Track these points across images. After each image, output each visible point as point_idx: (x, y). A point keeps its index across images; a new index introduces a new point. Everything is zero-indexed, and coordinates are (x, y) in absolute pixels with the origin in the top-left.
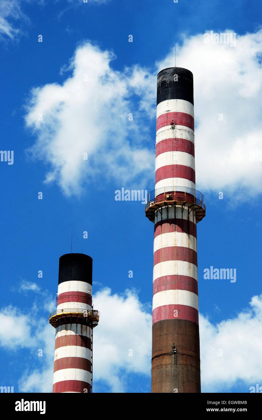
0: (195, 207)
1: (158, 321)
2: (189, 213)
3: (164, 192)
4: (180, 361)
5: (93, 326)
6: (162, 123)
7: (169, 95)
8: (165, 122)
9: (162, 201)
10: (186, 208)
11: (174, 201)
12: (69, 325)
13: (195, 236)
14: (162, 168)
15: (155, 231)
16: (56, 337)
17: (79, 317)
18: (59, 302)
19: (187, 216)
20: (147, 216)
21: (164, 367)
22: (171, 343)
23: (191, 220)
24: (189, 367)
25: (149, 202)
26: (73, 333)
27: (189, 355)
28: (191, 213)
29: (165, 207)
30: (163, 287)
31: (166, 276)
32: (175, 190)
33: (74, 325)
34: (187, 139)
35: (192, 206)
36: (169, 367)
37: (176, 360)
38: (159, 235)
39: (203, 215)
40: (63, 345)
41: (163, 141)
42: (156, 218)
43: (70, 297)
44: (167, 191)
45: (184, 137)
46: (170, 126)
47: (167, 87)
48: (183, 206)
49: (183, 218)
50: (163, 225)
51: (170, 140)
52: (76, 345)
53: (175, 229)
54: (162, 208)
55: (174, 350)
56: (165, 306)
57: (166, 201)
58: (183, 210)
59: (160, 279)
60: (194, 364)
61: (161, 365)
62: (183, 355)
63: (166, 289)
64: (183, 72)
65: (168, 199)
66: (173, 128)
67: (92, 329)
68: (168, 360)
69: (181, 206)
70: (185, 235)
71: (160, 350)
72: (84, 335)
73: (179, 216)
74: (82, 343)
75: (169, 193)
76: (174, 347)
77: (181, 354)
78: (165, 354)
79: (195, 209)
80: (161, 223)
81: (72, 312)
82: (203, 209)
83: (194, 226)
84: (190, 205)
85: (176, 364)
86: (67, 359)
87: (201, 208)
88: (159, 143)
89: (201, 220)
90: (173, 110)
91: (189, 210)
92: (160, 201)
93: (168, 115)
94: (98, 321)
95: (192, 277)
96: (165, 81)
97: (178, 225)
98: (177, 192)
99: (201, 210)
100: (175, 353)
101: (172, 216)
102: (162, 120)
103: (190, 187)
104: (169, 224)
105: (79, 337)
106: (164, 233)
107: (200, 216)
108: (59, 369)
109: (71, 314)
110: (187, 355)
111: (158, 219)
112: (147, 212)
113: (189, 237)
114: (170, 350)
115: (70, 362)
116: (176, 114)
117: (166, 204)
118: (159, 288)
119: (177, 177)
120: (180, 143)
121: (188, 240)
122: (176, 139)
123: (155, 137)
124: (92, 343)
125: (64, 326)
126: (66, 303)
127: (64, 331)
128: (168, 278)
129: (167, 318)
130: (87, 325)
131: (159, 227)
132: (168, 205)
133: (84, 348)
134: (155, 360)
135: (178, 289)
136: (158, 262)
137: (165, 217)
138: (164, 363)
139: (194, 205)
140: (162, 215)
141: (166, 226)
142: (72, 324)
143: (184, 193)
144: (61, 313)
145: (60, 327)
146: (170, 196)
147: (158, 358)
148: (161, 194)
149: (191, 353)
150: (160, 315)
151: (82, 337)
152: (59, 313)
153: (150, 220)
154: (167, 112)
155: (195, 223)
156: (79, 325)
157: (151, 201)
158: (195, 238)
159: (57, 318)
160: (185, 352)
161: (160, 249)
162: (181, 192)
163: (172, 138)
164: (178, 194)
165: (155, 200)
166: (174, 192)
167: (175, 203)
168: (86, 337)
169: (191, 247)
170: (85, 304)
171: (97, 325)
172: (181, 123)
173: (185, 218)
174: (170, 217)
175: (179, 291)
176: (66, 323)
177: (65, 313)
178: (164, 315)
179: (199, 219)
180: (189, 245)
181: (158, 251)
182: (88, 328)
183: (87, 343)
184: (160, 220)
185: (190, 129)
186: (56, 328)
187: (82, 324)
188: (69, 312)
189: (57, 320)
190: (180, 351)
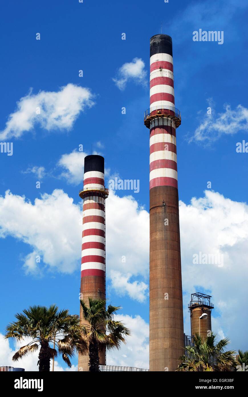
0: (175, 118)
1: (153, 187)
2: (171, 122)
3: (156, 109)
4: (168, 210)
5: (105, 198)
6: (154, 68)
7: (158, 51)
8: (155, 67)
9: (155, 114)
10: (170, 119)
11: (163, 114)
12: (91, 197)
13: (175, 136)
14: (155, 95)
15: (150, 133)
16: (84, 204)
17: (97, 192)
18: (85, 184)
19: (170, 123)
20: (145, 124)
21: (158, 214)
22: (162, 200)
23: (173, 126)
24: (173, 214)
25: (146, 116)
26: (94, 202)
27: (173, 207)
28: (173, 122)
29: (157, 118)
30: (156, 167)
31: (158, 160)
32: (163, 108)
33: (94, 197)
34: (170, 78)
35: (173, 118)
36: (161, 214)
37: (165, 209)
38: (153, 135)
39: (179, 124)
40: (88, 209)
41: (154, 79)
42: (151, 125)
43: (92, 180)
44: (158, 109)
45: (167, 76)
46: (159, 70)
47: (157, 46)
48: (168, 118)
49: (168, 125)
50: (156, 129)
51: (159, 78)
52: (96, 209)
53: (163, 132)
54: (155, 119)
55: (164, 204)
56: (158, 178)
57: (158, 115)
58: (168, 120)
59: (154, 162)
60: (176, 213)
61: (156, 213)
62: (169, 206)
63: (158, 168)
64: (166, 37)
65: (159, 113)
66: (161, 71)
67: (105, 199)
68: (160, 210)
69: (166, 118)
70: (169, 135)
71: (155, 204)
72: (100, 203)
73: (165, 124)
74: (99, 207)
75: (159, 110)
76: (164, 202)
77: (168, 206)
78: (158, 207)
79: (175, 120)
80: (154, 128)
81: (93, 189)
82: (180, 120)
83: (175, 130)
84: (172, 117)
85: (165, 212)
86: (91, 216)
87: (179, 119)
88: (152, 80)
89: (178, 127)
90: (161, 60)
91: (171, 121)
92: (154, 115)
93: (157, 63)
94: (108, 195)
95: (174, 160)
96: (155, 42)
97: (165, 129)
98: (164, 109)
99: (179, 121)
100: (164, 206)
101: (161, 124)
102: (154, 66)
103: (172, 106)
104: (159, 129)
105: (98, 204)
106: (156, 134)
107: (177, 124)
108: (86, 223)
109: (92, 191)
110: (172, 207)
111: (152, 126)
112: (145, 122)
113: (172, 136)
114: (161, 204)
115: (92, 218)
116: (163, 62)
117: (157, 116)
118: (154, 167)
119: (164, 100)
120: (165, 80)
121: (171, 139)
122: (163, 77)
123: (150, 77)
124: (105, 208)
125: (88, 197)
126: (89, 184)
127: (88, 200)
128: (160, 161)
129: (159, 185)
130: (102, 197)
131: (153, 131)
132: (158, 117)
133: (100, 210)
134: (152, 210)
135: (166, 168)
136: (153, 151)
137: (157, 124)
138: (158, 212)
139: (175, 117)
140: (155, 123)
141: (157, 130)
142: (93, 197)
143: (168, 110)
144: (87, 190)
145: (86, 198)
146: (160, 112)
147: (154, 209)
148: (154, 111)
149: (174, 206)
150: (155, 184)
151: (99, 204)
152: (85, 190)
153: (147, 127)
154: (157, 61)
155: (175, 128)
156: (97, 197)
157: (148, 115)
158: (175, 138)
159: (84, 193)
160: (170, 205)
161: (154, 144)
162: (166, 109)
163: (160, 76)
164: (165, 110)
165: (150, 114)
166: (162, 109)
167: (163, 116)
168: (101, 204)
169: (173, 143)
170: (100, 185)
171: (108, 197)
172: (166, 68)
173: (169, 125)
174: (160, 125)
175: (166, 169)
176: (89, 196)
177: (88, 190)
178: (157, 184)
179: (177, 127)
180: (172, 141)
181: (153, 145)
182: (102, 198)
183: (102, 207)
184: (154, 126)
185: (171, 71)
186: (83, 199)
187: (99, 197)
188: (91, 190)
189: (84, 194)
190: (167, 204)
